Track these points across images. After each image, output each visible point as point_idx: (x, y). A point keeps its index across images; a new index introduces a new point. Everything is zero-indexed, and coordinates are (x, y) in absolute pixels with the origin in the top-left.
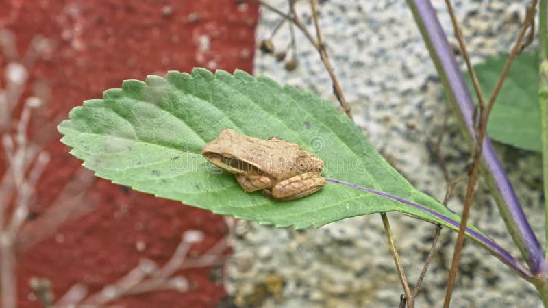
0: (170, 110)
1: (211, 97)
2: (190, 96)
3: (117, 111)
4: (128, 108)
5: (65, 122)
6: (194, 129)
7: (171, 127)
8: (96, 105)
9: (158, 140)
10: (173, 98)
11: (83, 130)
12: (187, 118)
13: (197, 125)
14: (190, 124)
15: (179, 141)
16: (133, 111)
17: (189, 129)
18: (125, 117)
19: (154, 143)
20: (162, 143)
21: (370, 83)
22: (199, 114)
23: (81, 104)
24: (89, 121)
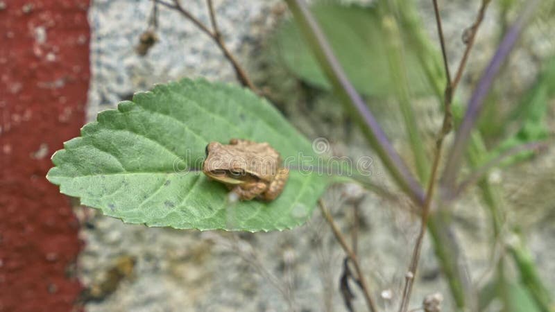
0: (143, 134)
1: (171, 111)
2: (156, 114)
3: (98, 146)
4: (108, 140)
5: (52, 169)
6: (168, 148)
7: (150, 151)
8: (78, 145)
9: (144, 167)
10: (144, 120)
11: (73, 175)
12: (159, 137)
13: (169, 142)
14: (163, 144)
15: (162, 163)
16: (113, 143)
17: (163, 149)
18: (106, 150)
19: (141, 171)
20: (148, 170)
21: (194, 51)
22: (168, 132)
23: (62, 147)
24: (76, 163)
